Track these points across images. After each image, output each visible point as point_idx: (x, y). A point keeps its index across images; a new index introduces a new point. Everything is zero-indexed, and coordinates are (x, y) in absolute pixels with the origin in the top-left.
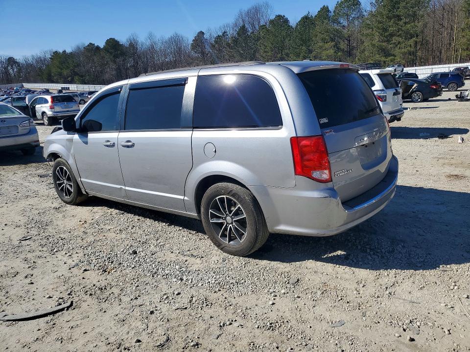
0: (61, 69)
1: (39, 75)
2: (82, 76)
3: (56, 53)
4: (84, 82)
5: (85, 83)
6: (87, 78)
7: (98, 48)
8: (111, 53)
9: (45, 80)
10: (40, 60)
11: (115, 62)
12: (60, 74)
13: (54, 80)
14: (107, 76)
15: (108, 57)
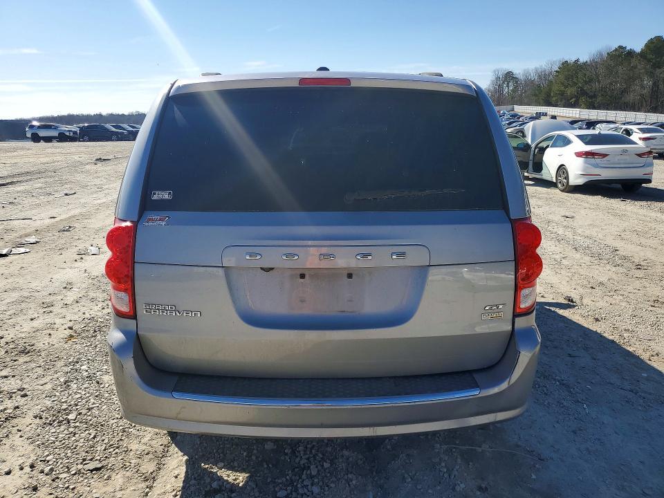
0: (567, 87)
1: (535, 95)
2: (591, 97)
3: (565, 64)
4: (592, 106)
5: (594, 108)
6: (599, 99)
7: (631, 53)
8: (649, 61)
9: (542, 101)
10: (543, 75)
11: (651, 75)
12: (562, 94)
13: (553, 103)
14: (631, 98)
15: (641, 67)
